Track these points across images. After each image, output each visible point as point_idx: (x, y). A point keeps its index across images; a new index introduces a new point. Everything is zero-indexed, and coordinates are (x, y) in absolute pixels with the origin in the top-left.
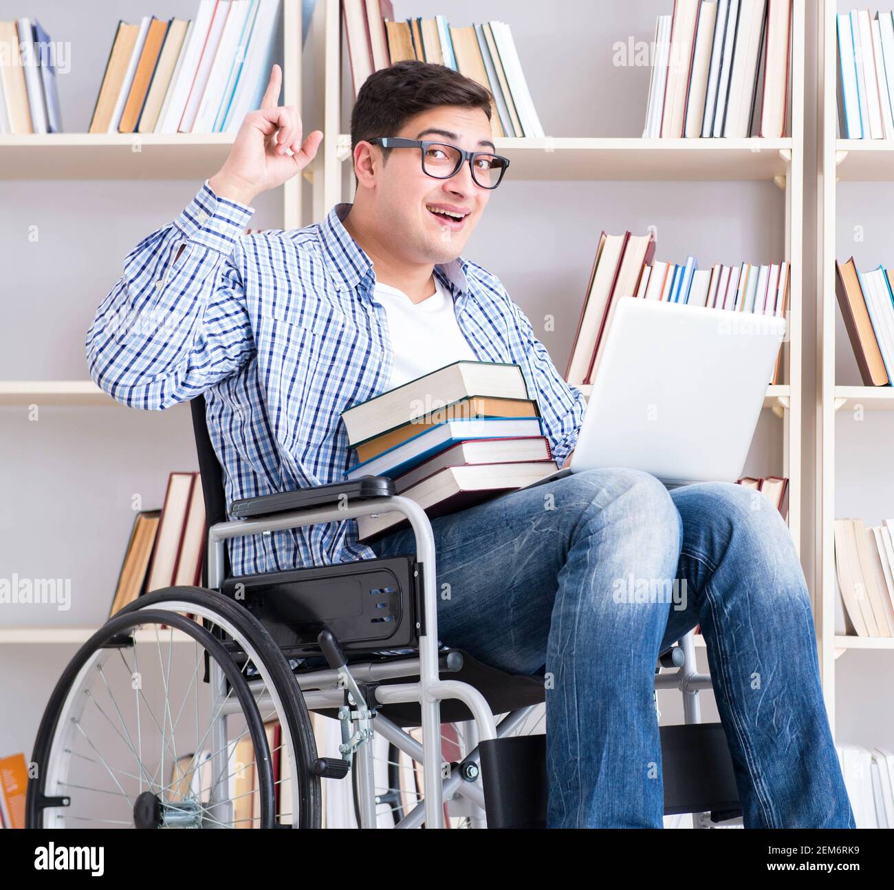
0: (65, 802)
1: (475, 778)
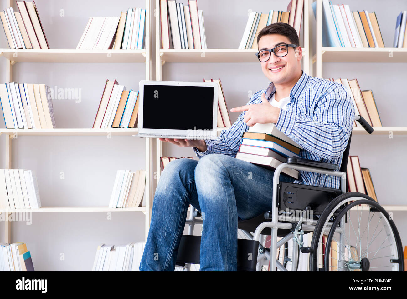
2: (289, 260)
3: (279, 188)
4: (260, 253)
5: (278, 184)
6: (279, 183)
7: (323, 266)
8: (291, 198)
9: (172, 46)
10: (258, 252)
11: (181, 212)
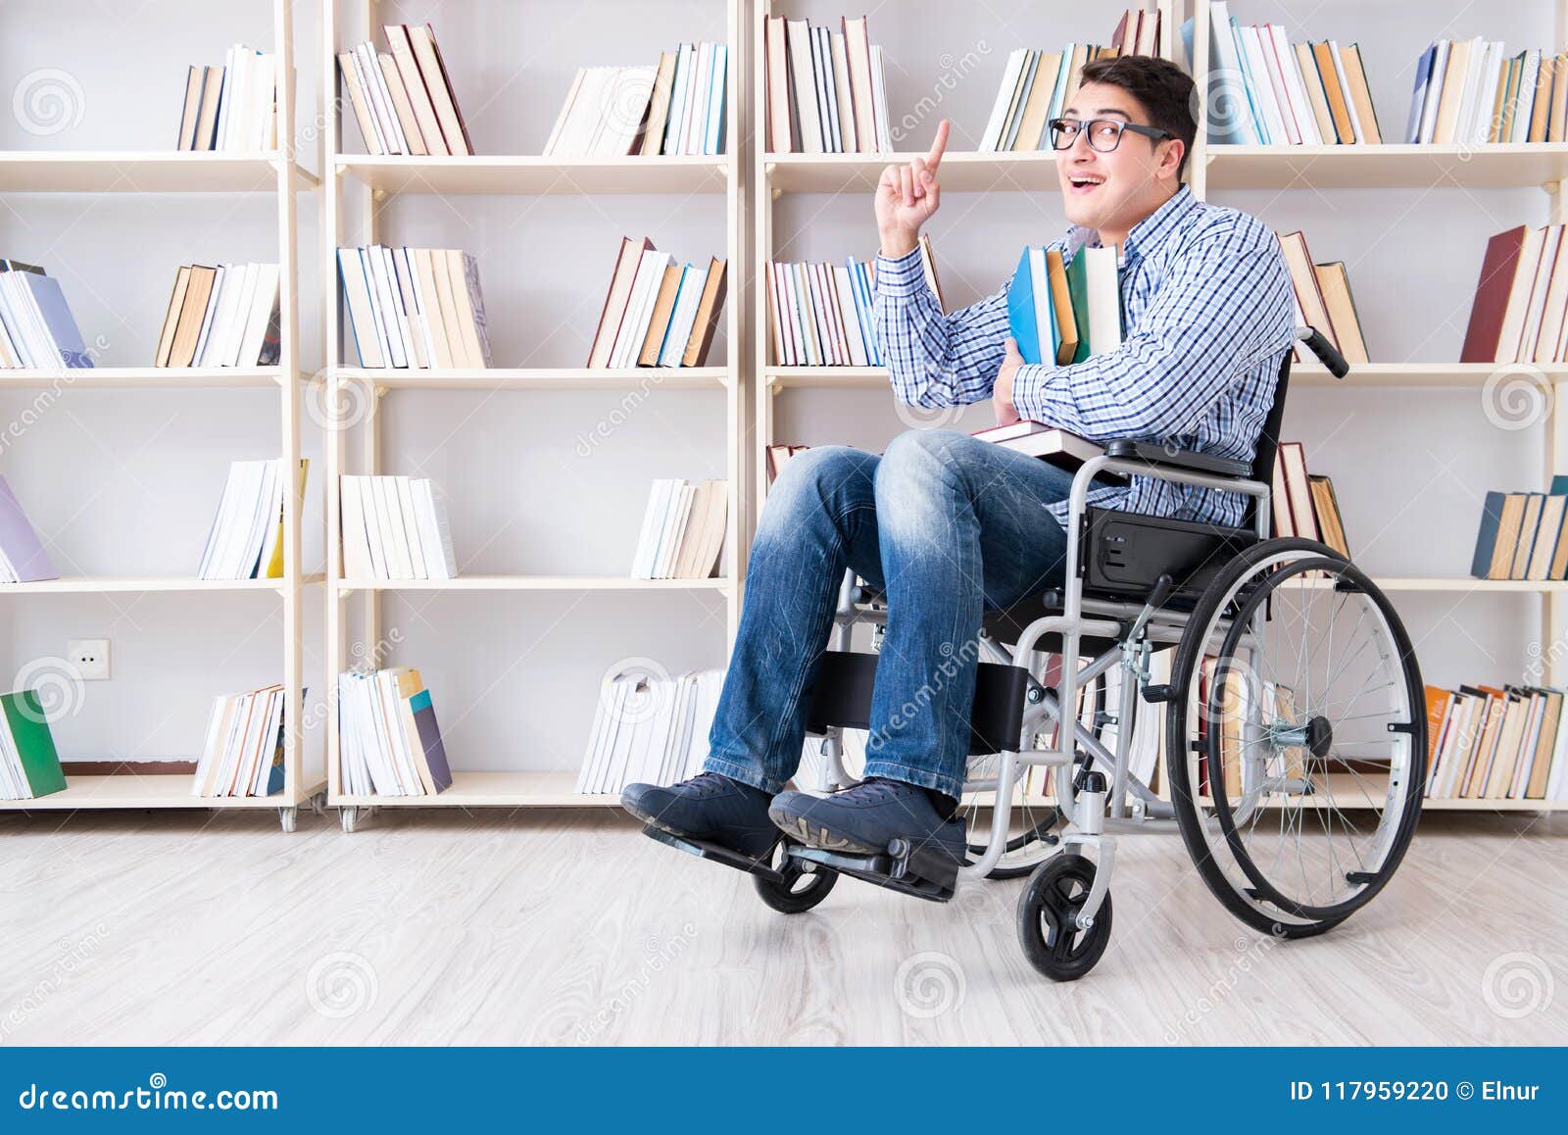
0: (1392, 728)
1: (1032, 689)
2: (1109, 720)
3: (1086, 523)
4: (1030, 700)
5: (1084, 512)
6: (1086, 511)
7: (1201, 736)
8: (1119, 552)
9: (797, 145)
10: (1027, 699)
11: (822, 589)
